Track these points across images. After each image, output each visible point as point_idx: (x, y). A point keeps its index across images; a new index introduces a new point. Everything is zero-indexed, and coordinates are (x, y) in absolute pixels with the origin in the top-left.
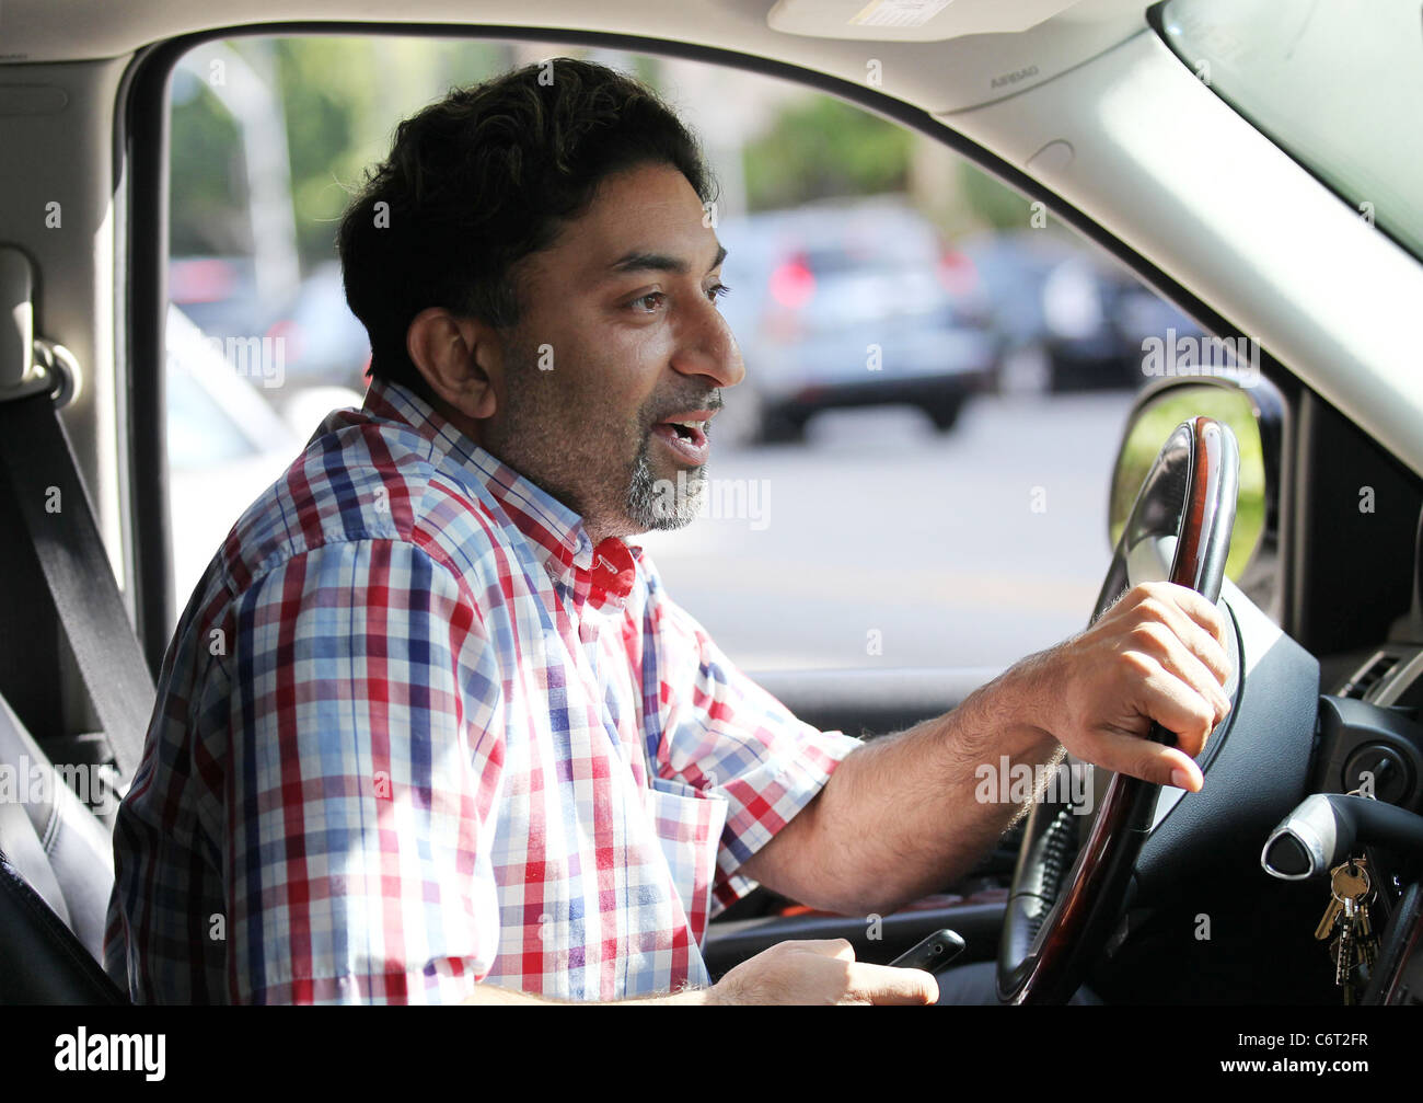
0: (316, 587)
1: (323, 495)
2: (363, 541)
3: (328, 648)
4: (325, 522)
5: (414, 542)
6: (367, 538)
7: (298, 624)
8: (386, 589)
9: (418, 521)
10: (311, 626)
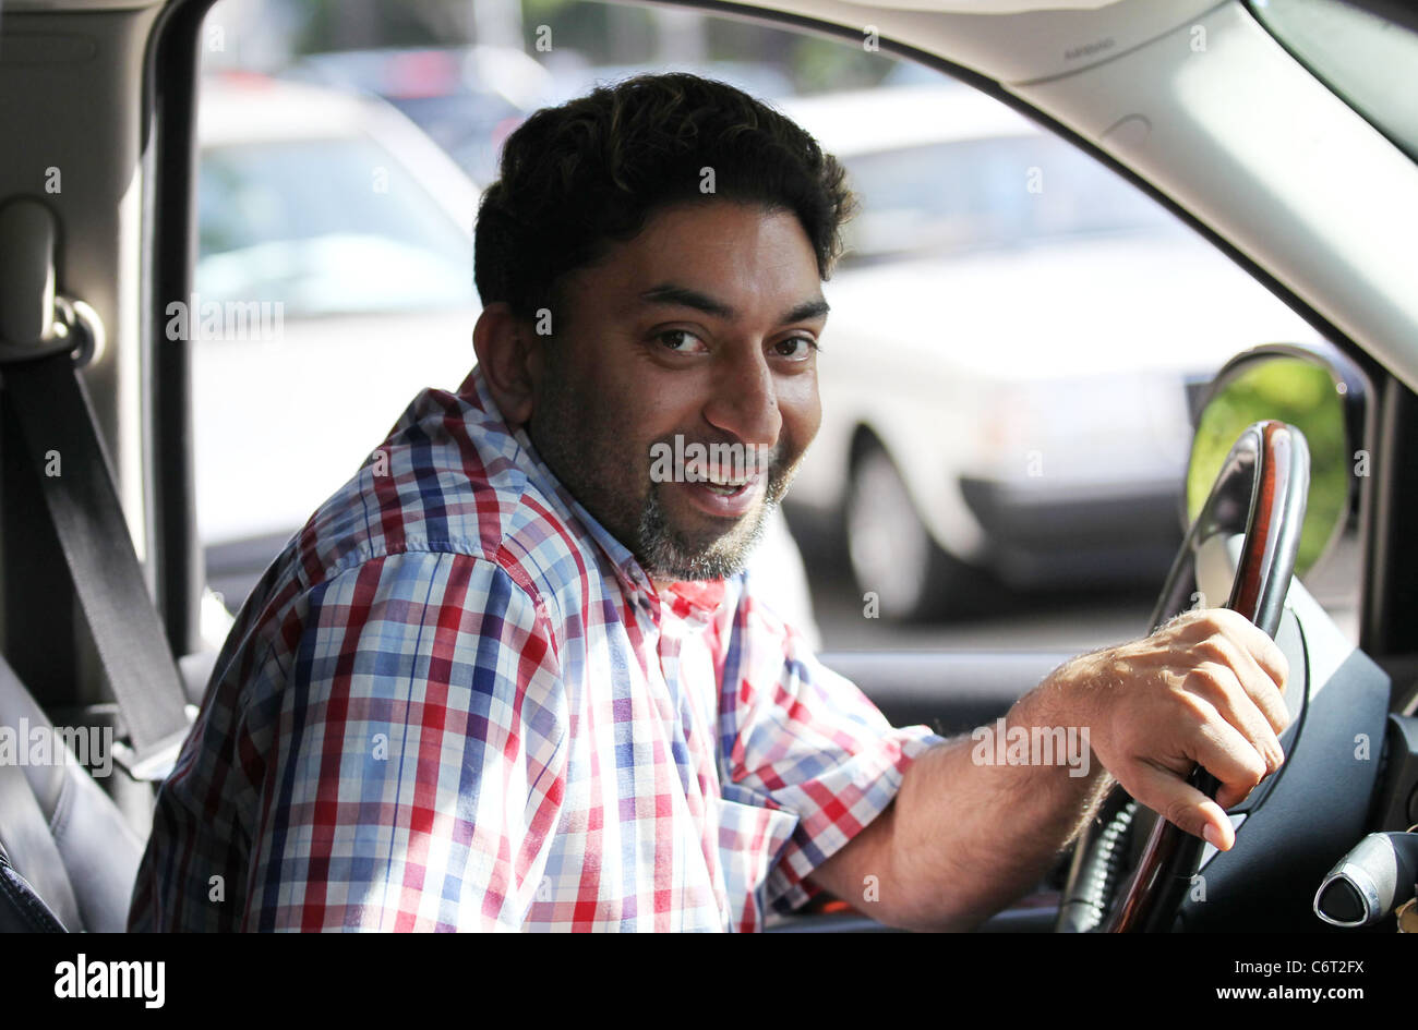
0: (388, 597)
1: (409, 498)
2: (445, 554)
3: (391, 665)
4: (408, 527)
5: (498, 563)
6: (451, 552)
7: (363, 634)
8: (460, 611)
9: (505, 541)
10: (377, 638)
